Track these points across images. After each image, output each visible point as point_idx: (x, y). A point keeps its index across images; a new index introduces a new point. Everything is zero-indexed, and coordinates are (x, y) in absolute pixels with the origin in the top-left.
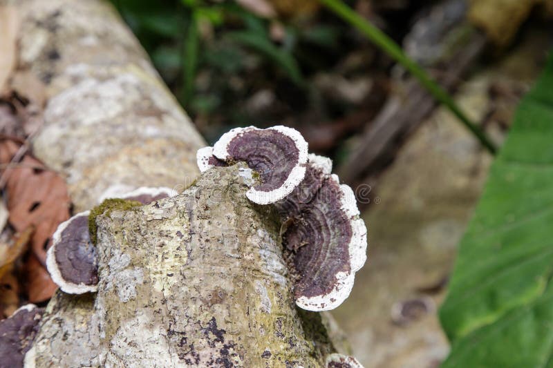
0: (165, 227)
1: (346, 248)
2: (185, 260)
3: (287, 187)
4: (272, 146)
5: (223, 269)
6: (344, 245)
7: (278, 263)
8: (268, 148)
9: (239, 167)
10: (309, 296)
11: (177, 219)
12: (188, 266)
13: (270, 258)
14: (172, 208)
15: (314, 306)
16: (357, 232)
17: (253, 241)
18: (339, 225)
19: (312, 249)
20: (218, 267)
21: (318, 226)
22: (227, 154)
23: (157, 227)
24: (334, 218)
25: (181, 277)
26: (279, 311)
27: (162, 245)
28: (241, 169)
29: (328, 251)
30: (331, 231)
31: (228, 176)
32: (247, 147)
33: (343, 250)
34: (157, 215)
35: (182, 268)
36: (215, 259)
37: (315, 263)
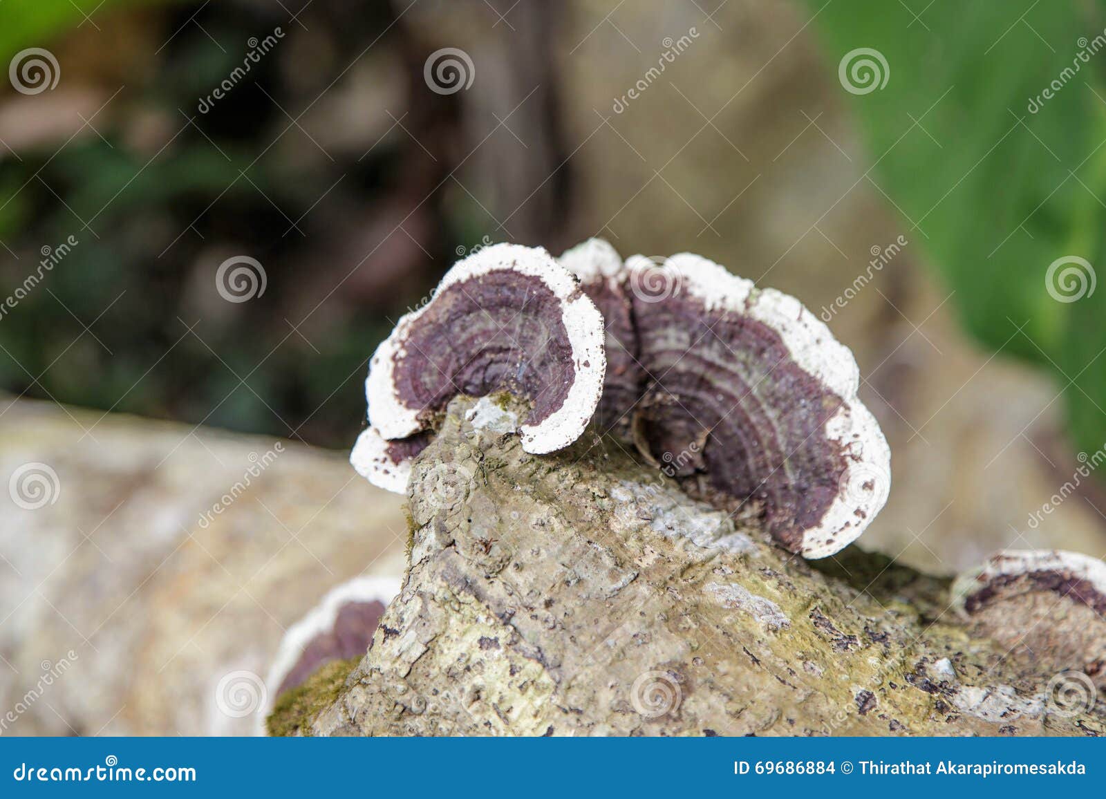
0: (448, 656)
1: (794, 368)
2: (546, 678)
3: (587, 364)
4: (479, 318)
5: (631, 626)
6: (783, 366)
7: (704, 518)
8: (475, 329)
9: (459, 415)
10: (816, 522)
11: (454, 620)
12: (564, 685)
13: (682, 522)
14: (424, 607)
15: (847, 529)
16: (784, 321)
17: (624, 521)
18: (736, 342)
19: (728, 433)
20: (618, 632)
21: (695, 382)
22: (413, 413)
23: (434, 672)
24: (713, 338)
25: (572, 717)
26: (798, 603)
27: (477, 695)
28: (469, 413)
29: (764, 406)
30: (732, 367)
31: (461, 450)
32: (434, 365)
33: (792, 379)
34: (408, 650)
35: (557, 700)
36: (596, 622)
37: (762, 452)
